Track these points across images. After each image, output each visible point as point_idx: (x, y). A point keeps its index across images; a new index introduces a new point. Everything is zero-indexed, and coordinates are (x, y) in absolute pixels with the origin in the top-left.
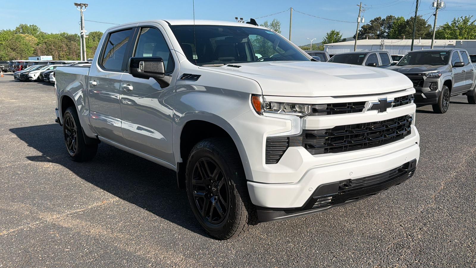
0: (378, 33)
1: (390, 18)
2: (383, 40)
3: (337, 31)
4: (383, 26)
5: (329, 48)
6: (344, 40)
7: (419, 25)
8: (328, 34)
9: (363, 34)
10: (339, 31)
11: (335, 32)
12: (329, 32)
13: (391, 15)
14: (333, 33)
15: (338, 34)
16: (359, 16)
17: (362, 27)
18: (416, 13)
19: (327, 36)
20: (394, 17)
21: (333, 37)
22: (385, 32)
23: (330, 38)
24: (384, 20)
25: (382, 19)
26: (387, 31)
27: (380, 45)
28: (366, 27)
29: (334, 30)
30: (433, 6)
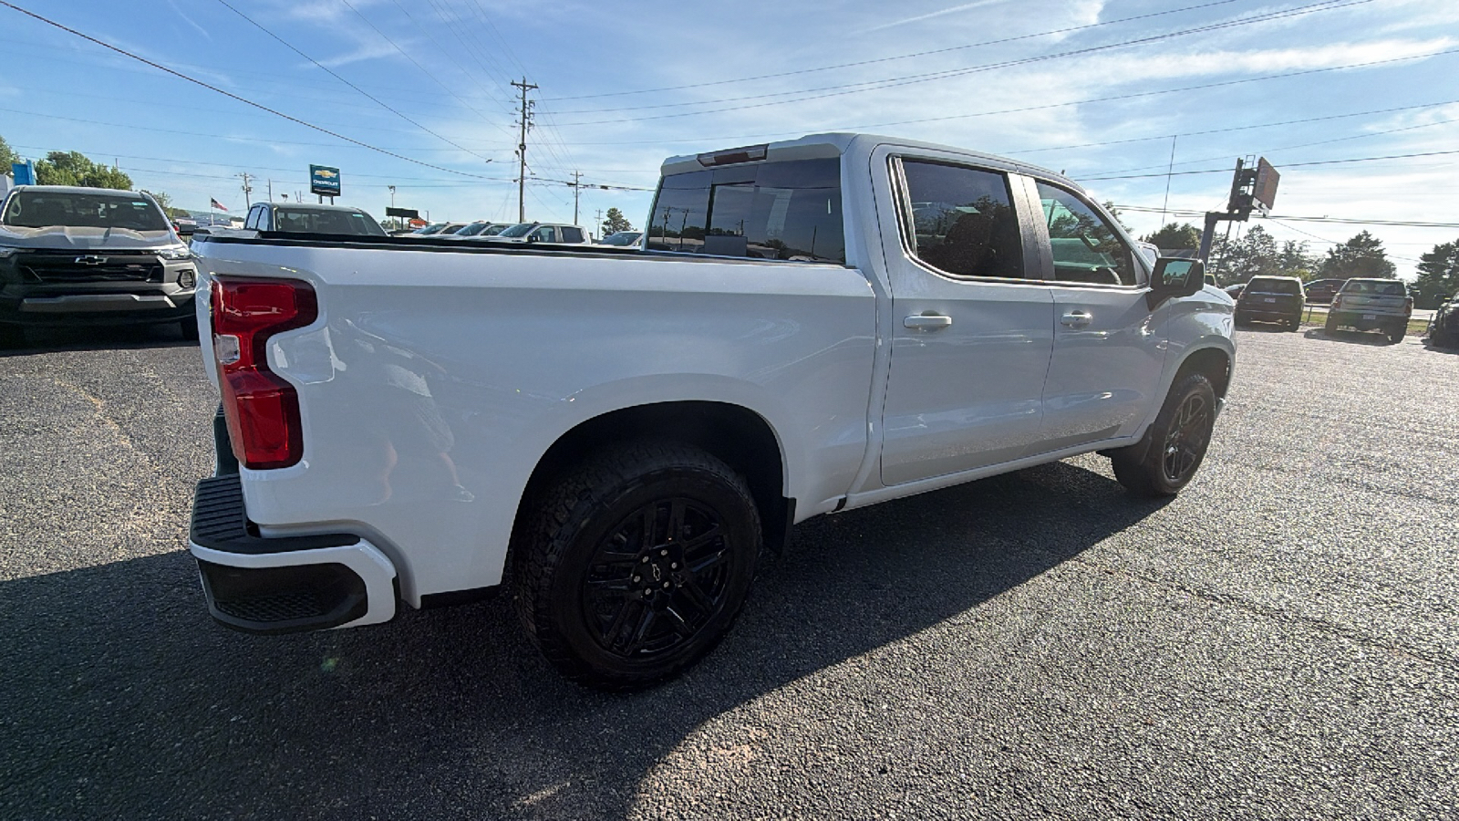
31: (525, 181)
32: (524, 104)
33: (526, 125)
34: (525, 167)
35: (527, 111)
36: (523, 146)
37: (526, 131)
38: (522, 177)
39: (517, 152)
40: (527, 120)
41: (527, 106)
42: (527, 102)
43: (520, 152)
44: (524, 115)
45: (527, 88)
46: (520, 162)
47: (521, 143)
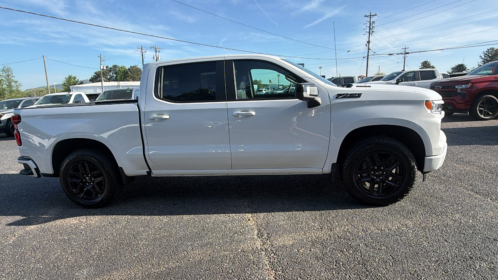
0: (108, 77)
1: (115, 66)
2: (118, 82)
3: (73, 76)
4: (111, 72)
5: (75, 89)
6: (82, 83)
7: (137, 72)
8: (66, 78)
9: (96, 78)
10: (75, 76)
11: (72, 77)
12: (67, 77)
13: (116, 64)
14: (70, 78)
15: (75, 78)
16: (101, 64)
17: (95, 73)
18: (143, 63)
19: (65, 80)
20: (118, 66)
21: (71, 81)
22: (114, 76)
23: (69, 81)
24: (111, 68)
25: (109, 67)
26: (115, 76)
27: (118, 86)
28: (98, 73)
29: (71, 75)
30: (154, 59)
31: (369, 57)
32: (370, 23)
33: (371, 32)
34: (369, 51)
35: (371, 26)
36: (369, 42)
37: (371, 35)
38: (368, 55)
39: (366, 45)
40: (371, 30)
41: (371, 24)
42: (371, 22)
43: (368, 44)
44: (370, 28)
45: (372, 17)
46: (367, 49)
47: (368, 40)
